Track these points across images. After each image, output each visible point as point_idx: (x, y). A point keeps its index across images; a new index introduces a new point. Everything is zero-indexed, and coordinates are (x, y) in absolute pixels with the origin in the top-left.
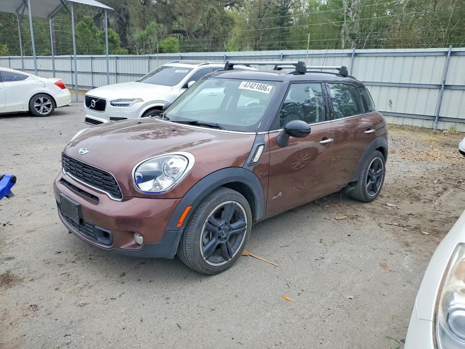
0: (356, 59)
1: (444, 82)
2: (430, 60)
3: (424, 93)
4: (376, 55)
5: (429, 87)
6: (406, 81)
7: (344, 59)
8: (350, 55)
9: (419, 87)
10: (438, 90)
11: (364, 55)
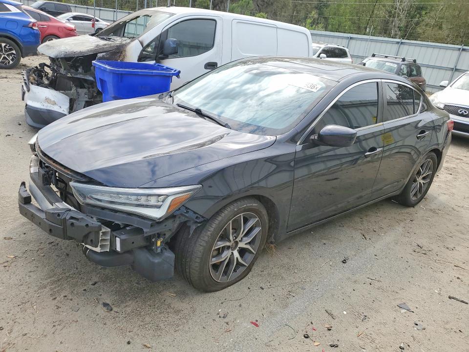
0: (402, 46)
1: (456, 67)
2: (449, 52)
3: (442, 72)
4: (416, 45)
5: (446, 69)
6: (438, 64)
7: (394, 45)
8: (398, 43)
9: (440, 68)
10: (451, 71)
11: (408, 44)
